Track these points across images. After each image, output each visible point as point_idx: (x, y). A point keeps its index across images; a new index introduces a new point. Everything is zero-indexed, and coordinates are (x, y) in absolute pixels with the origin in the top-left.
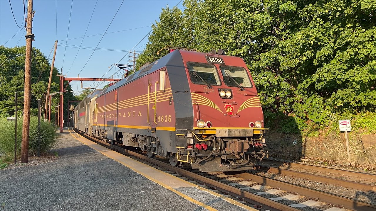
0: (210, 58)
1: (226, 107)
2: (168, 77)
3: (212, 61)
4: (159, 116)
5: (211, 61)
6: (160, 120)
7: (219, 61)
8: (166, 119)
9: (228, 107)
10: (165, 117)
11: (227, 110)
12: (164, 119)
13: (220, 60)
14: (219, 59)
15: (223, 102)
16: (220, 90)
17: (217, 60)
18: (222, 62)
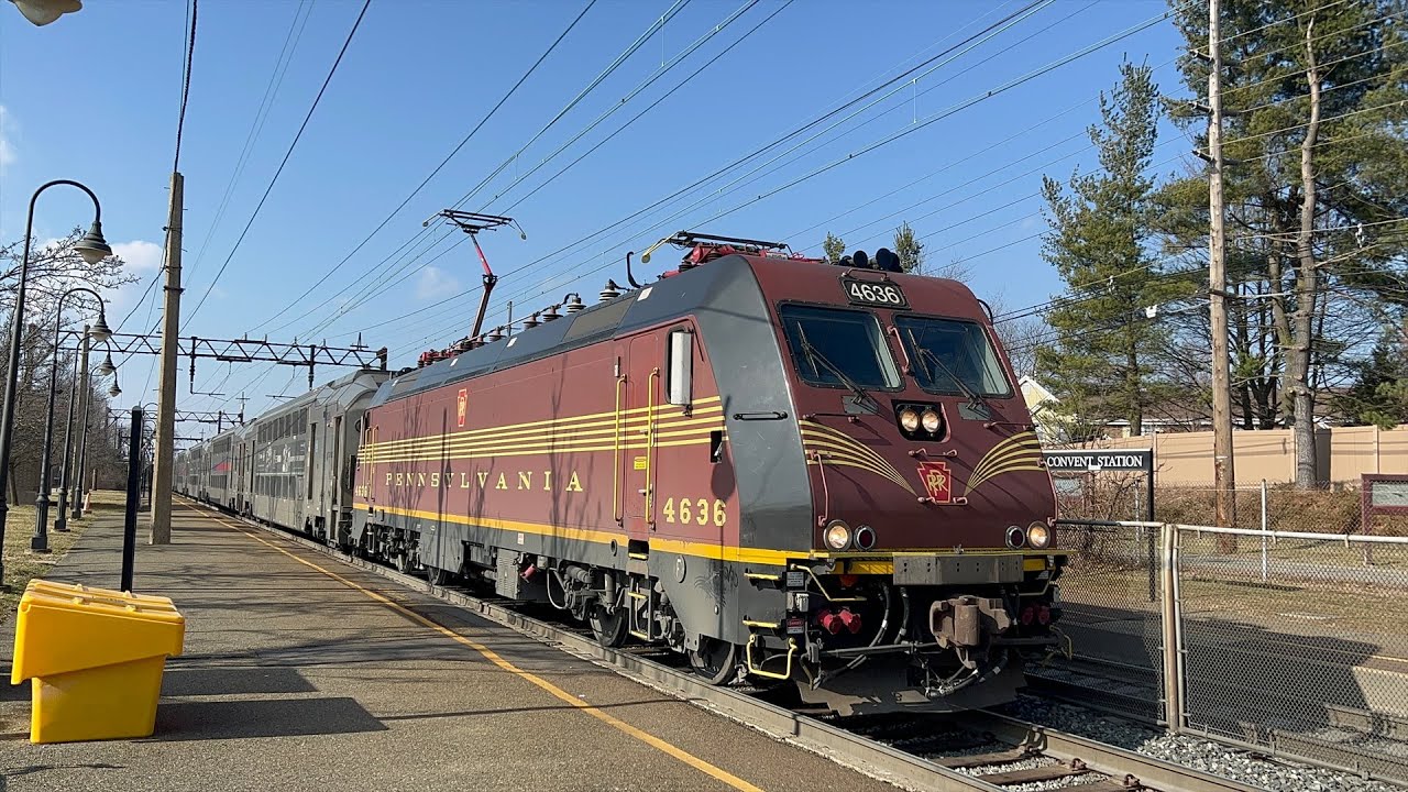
0: (854, 285)
1: (925, 474)
2: (706, 357)
3: (864, 297)
4: (671, 500)
5: (861, 295)
6: (677, 516)
7: (889, 295)
8: (704, 512)
9: (932, 471)
10: (699, 505)
11: (930, 483)
12: (695, 511)
13: (890, 291)
14: (887, 289)
15: (911, 453)
16: (902, 408)
17: (881, 293)
18: (898, 301)
